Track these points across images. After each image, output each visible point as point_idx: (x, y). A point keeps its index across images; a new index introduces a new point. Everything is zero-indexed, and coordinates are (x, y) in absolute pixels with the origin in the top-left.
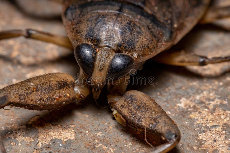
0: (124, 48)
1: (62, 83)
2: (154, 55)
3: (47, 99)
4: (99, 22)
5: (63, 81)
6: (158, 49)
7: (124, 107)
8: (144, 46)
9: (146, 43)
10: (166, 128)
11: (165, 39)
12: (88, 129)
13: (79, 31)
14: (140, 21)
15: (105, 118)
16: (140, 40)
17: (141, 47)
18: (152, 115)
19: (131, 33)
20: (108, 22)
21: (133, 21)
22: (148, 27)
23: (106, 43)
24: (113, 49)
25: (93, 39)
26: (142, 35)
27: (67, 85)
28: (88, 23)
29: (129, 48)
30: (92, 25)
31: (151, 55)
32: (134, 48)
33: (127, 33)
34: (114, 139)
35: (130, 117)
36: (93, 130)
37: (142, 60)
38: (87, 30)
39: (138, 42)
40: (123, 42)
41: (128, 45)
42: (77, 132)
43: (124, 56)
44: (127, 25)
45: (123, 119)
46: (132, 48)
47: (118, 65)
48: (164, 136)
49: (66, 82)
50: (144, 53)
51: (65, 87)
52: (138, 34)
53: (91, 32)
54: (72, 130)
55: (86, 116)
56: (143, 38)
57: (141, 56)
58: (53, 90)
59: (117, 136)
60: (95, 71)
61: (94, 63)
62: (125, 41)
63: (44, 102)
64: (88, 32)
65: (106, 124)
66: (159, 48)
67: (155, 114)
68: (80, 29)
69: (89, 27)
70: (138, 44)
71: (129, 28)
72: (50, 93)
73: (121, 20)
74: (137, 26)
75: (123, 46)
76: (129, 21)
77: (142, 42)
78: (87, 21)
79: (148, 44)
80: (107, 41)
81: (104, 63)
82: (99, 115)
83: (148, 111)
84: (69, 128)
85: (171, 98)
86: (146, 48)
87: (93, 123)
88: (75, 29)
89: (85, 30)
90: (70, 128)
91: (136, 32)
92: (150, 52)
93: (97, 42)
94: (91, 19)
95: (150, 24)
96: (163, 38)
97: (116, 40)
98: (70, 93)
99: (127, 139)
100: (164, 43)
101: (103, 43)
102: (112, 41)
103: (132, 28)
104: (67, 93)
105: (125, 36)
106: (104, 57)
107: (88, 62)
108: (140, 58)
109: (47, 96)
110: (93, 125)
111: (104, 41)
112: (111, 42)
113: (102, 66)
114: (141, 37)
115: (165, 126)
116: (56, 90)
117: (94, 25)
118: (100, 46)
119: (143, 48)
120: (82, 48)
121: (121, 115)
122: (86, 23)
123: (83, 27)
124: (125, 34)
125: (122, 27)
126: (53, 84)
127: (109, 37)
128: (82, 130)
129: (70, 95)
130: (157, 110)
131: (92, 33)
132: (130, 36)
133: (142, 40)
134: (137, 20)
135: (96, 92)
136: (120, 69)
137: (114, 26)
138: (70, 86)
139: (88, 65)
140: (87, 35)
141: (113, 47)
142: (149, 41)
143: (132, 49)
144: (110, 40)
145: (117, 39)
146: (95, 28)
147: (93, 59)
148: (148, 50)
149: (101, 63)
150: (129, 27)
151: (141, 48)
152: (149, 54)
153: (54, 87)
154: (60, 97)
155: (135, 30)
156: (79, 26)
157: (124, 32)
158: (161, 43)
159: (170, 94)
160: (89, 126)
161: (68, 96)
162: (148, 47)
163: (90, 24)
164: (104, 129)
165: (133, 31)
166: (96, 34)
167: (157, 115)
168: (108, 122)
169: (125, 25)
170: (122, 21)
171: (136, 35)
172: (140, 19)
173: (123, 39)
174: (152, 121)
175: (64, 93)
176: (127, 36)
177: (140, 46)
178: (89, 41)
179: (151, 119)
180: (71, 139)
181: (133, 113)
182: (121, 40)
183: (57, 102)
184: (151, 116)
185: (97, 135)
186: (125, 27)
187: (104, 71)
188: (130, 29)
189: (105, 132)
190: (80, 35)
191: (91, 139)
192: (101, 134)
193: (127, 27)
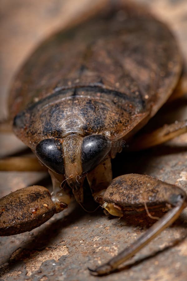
0: (92, 129)
1: (34, 195)
2: (130, 129)
3: (22, 217)
4: (54, 112)
5: (34, 192)
6: (133, 123)
7: (114, 193)
8: (115, 122)
9: (116, 118)
10: (168, 193)
11: (138, 110)
12: (81, 239)
13: (34, 132)
14: (102, 98)
15: (98, 222)
16: (108, 116)
17: (112, 122)
18: (148, 188)
19: (95, 111)
20: (64, 109)
21: (93, 100)
22: (113, 101)
23: (69, 131)
24: (79, 134)
25: (53, 133)
26: (109, 110)
27: (41, 195)
28: (41, 119)
29: (98, 127)
30: (47, 118)
31: (126, 130)
32: (104, 127)
33: (90, 112)
34: (115, 237)
35: (124, 200)
36: (88, 237)
37: (118, 137)
38: (43, 126)
39: (105, 118)
40: (88, 123)
41: (95, 124)
42: (69, 246)
43: (94, 136)
44: (87, 105)
45: (117, 207)
46: (101, 126)
47: (91, 149)
48: (168, 203)
49: (39, 193)
50: (118, 129)
51: (39, 198)
52: (103, 110)
53: (48, 126)
54: (64, 247)
55: (75, 228)
56: (111, 113)
57: (115, 133)
58: (26, 205)
59: (118, 233)
60: (67, 165)
61: (62, 156)
62: (91, 121)
63: (19, 221)
64: (45, 128)
65: (101, 226)
66: (134, 120)
67: (151, 186)
68: (36, 129)
69: (44, 122)
70: (107, 121)
71: (90, 107)
72: (23, 209)
73: (78, 102)
74: (100, 103)
75: (90, 128)
76: (87, 100)
77: (111, 117)
78: (40, 117)
79: (119, 119)
80: (69, 128)
81: (74, 151)
82: (90, 222)
83: (142, 186)
84: (59, 247)
85: (168, 177)
86: (117, 122)
87: (86, 232)
88: (29, 132)
89: (41, 127)
90: (60, 245)
91: (100, 109)
92: (124, 127)
93: (59, 134)
94: (44, 114)
95: (114, 98)
96: (135, 110)
97: (79, 123)
98: (47, 203)
99: (130, 231)
100: (138, 115)
101: (66, 132)
102: (76, 126)
103: (94, 106)
104: (44, 204)
105: (88, 116)
106: (71, 145)
107: (55, 156)
108: (115, 136)
109: (21, 213)
110: (87, 233)
111: (65, 129)
112: (75, 128)
113: (73, 155)
114: (107, 113)
115: (166, 192)
116: (29, 203)
117: (49, 118)
118: (64, 136)
119: (114, 124)
120: (43, 145)
121: (114, 204)
122: (39, 120)
123: (37, 125)
124: (88, 114)
125: (82, 108)
126: (23, 199)
127: (70, 123)
128: (75, 242)
129: (48, 205)
130: (152, 182)
131: (50, 126)
132: (95, 115)
133: (110, 115)
134: (98, 98)
135: (77, 191)
136: (95, 152)
137: (72, 111)
138: (45, 196)
139: (57, 161)
140: (45, 131)
141: (79, 131)
142: (118, 115)
143: (101, 128)
144: (73, 126)
145: (81, 122)
146: (51, 120)
147: (60, 152)
148: (121, 125)
149: (70, 153)
150: (90, 105)
151: (112, 124)
152: (124, 130)
153: (26, 201)
154: (36, 210)
155: (98, 107)
156: (33, 126)
157: (86, 112)
158: (135, 116)
159: (166, 174)
160: (82, 235)
161: (46, 207)
162: (120, 121)
163: (44, 119)
164: (100, 232)
165: (96, 109)
166: (54, 126)
167: (154, 186)
168: (102, 224)
169: (85, 106)
170: (80, 102)
171: (101, 112)
172: (101, 96)
173: (87, 121)
174: (151, 194)
175: (41, 204)
176: (91, 116)
177: (109, 122)
178: (49, 136)
179: (148, 192)
180: (65, 254)
181: (126, 195)
182: (85, 122)
183: (35, 217)
184: (147, 190)
185: (94, 240)
186: (85, 107)
187: (76, 160)
188: (92, 108)
189: (102, 234)
190: (37, 135)
191: (87, 247)
192: (97, 238)
193: (87, 107)
